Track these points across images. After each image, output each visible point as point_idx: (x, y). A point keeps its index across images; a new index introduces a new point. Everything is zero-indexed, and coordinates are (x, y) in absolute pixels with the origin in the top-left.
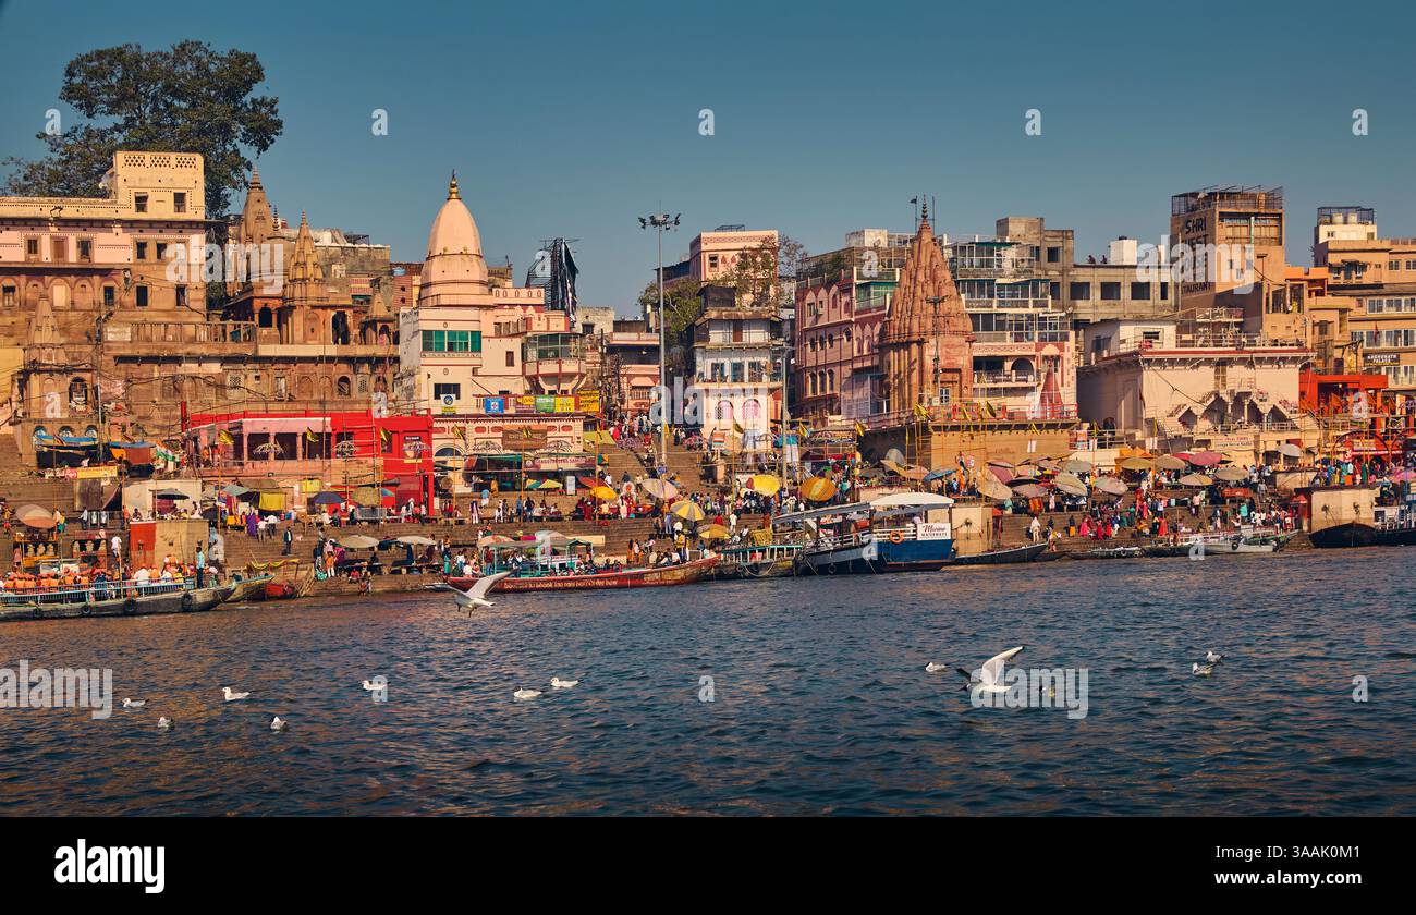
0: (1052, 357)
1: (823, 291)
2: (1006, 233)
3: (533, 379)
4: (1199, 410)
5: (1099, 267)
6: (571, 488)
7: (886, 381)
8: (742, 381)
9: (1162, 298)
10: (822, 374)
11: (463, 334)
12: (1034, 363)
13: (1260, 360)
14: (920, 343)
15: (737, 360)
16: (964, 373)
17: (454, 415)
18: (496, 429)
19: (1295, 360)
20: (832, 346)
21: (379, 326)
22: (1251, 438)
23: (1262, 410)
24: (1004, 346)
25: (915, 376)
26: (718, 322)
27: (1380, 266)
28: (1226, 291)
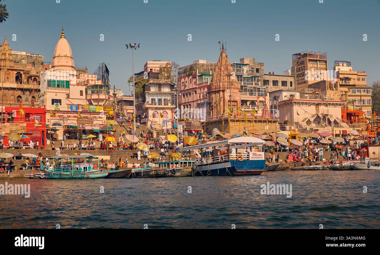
0: (262, 101)
1: (187, 78)
2: (244, 62)
3: (89, 101)
4: (312, 120)
5: (272, 75)
6: (101, 138)
7: (212, 104)
8: (162, 105)
9: (291, 86)
10: (187, 105)
11: (63, 82)
12: (256, 103)
13: (329, 104)
14: (223, 91)
15: (160, 98)
16: (238, 102)
17: (59, 111)
18: (75, 117)
19: (340, 104)
20: (190, 96)
21: (33, 78)
22: (331, 130)
23: (331, 121)
24: (248, 97)
25: (222, 103)
26: (154, 84)
27: (355, 79)
28: (312, 84)
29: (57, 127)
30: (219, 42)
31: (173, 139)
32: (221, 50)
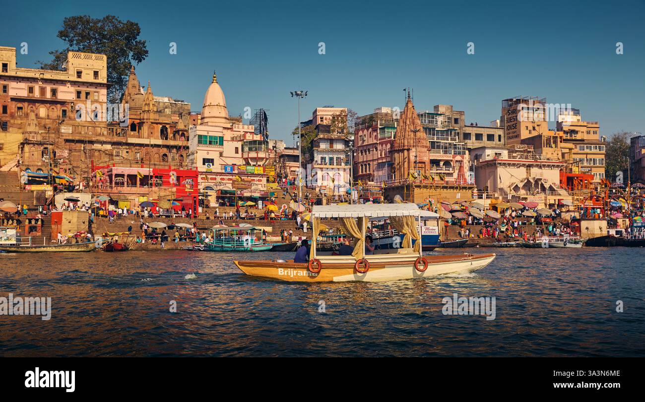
0: (459, 161)
1: (365, 131)
2: (438, 111)
3: (246, 160)
4: (521, 185)
5: (475, 127)
6: (260, 206)
7: (394, 166)
9: (499, 141)
10: (365, 165)
11: (215, 137)
12: (452, 163)
13: (544, 166)
14: (408, 150)
15: (331, 156)
16: (427, 164)
17: (211, 172)
18: (229, 179)
19: (558, 166)
20: (369, 153)
21: (180, 133)
22: (543, 198)
23: (546, 186)
24: (440, 155)
25: (406, 164)
26: (323, 140)
27: (583, 132)
28: (526, 139)
29: (210, 192)
30: (405, 90)
32: (407, 100)
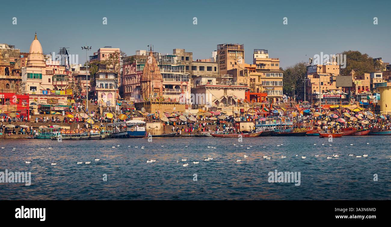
0: (185, 85)
1: (129, 66)
2: (175, 53)
3: (55, 86)
4: (220, 100)
5: (199, 62)
6: (64, 114)
7: (142, 90)
8: (108, 88)
9: (215, 71)
10: (129, 87)
11: (37, 74)
12: (180, 87)
14: (150, 81)
15: (106, 83)
16: (160, 89)
17: (35, 95)
18: (45, 98)
19: (244, 89)
20: (131, 80)
21: (17, 71)
22: (232, 108)
23: (235, 101)
24: (173, 82)
25: (148, 89)
26: (102, 73)
27: (269, 65)
28: (230, 70)
29: (34, 106)
30: (148, 46)
31: (110, 116)
